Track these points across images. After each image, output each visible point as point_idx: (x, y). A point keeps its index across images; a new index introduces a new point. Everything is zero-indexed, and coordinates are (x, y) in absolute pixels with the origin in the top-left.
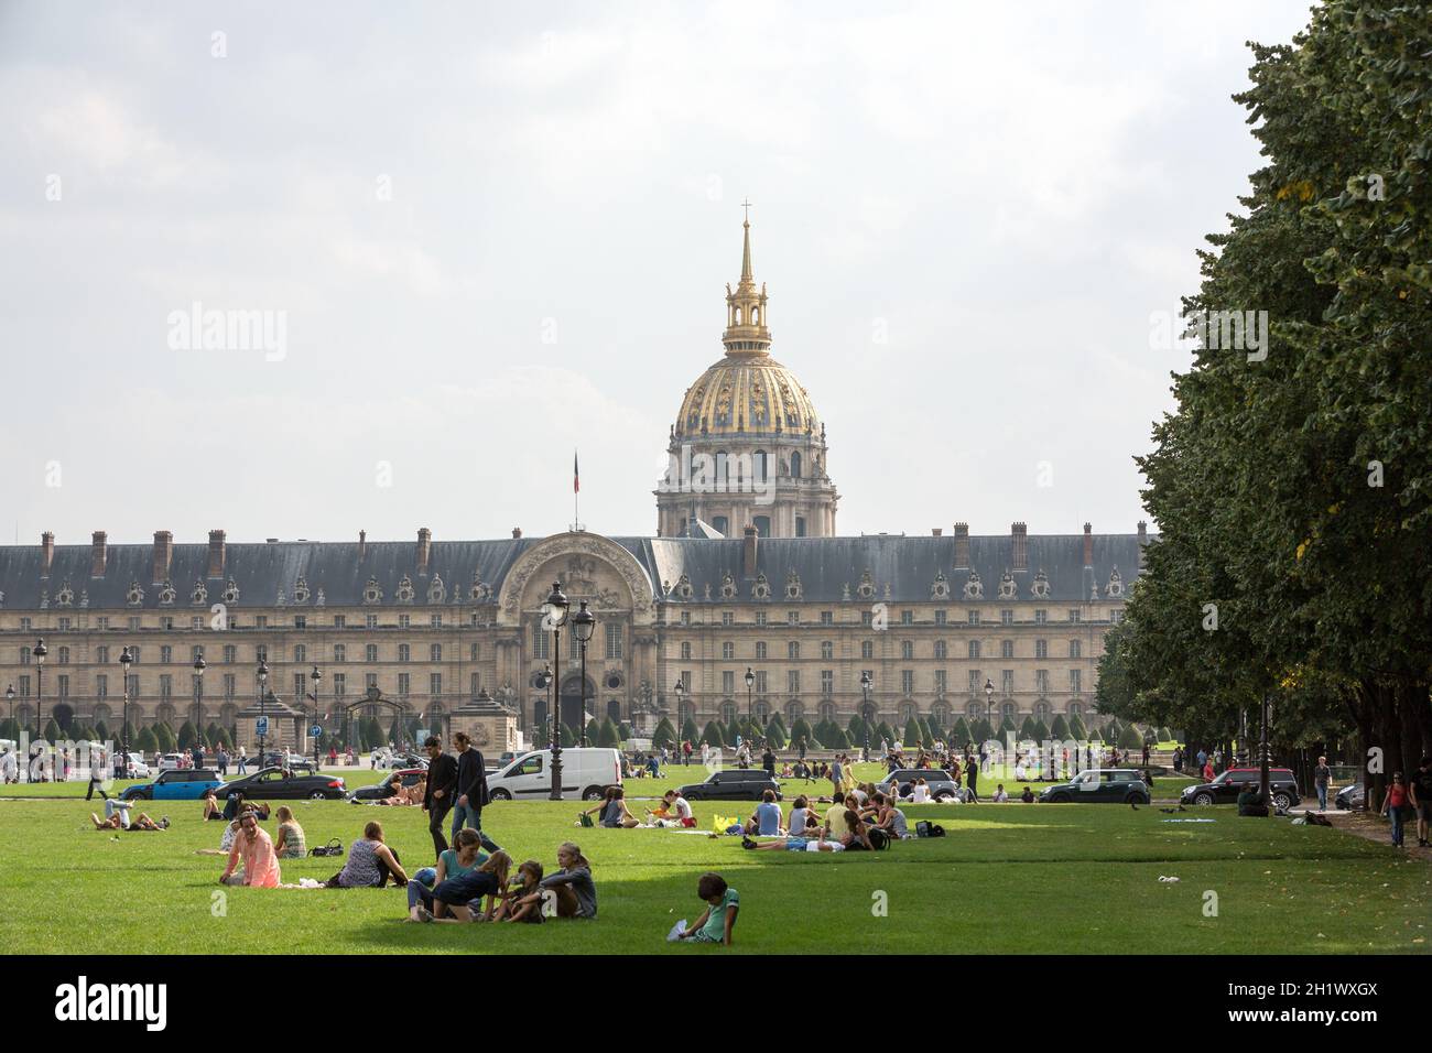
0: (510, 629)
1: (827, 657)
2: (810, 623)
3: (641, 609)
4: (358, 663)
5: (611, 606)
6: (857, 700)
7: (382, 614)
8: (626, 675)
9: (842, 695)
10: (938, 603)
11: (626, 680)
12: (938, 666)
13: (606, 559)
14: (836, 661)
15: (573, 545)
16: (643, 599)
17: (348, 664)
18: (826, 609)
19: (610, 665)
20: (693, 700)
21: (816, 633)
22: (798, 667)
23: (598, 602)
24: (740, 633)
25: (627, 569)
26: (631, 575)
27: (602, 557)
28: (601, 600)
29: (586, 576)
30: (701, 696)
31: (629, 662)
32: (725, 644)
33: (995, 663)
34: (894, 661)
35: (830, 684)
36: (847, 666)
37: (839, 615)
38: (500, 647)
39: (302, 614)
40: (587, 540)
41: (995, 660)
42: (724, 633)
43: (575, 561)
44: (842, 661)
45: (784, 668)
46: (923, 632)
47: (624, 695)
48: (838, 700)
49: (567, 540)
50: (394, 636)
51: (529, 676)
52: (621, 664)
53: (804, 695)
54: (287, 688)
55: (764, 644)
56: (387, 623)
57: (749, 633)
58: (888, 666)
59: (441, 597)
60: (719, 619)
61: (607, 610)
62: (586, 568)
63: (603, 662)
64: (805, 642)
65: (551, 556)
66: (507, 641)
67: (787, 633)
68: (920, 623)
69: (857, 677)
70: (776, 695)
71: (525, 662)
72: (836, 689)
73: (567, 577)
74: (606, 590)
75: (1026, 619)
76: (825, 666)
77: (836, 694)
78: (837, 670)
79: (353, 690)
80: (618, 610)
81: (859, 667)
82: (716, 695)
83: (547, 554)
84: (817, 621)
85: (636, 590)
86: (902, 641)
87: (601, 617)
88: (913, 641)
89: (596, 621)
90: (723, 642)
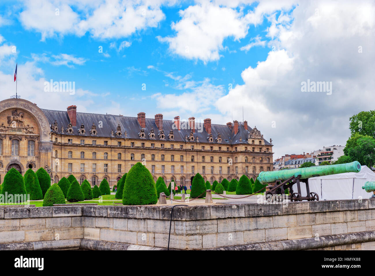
1: (106, 159)
2: (100, 145)
3: (45, 135)
5: (31, 132)
6: (116, 176)
8: (36, 163)
9: (112, 173)
10: (143, 140)
11: (37, 165)
13: (30, 111)
14: (109, 160)
15: (16, 104)
18: (106, 140)
19: (30, 159)
20: (58, 175)
21: (102, 149)
22: (96, 162)
23: (25, 130)
24: (75, 148)
25: (39, 117)
26: (41, 119)
27: (29, 111)
29: (19, 119)
30: (61, 173)
31: (38, 158)
33: (159, 163)
34: (129, 161)
35: (107, 169)
36: (113, 162)
37: (111, 143)
40: (22, 102)
41: (160, 161)
42: (68, 147)
44: (111, 160)
45: (91, 162)
46: (137, 150)
48: (110, 175)
49: (13, 102)
52: (35, 158)
53: (98, 173)
55: (83, 152)
57: (78, 148)
58: (127, 162)
60: (67, 142)
61: (29, 134)
62: (20, 115)
63: (26, 157)
64: (98, 152)
67: (92, 148)
68: (137, 147)
69: (116, 167)
70: (88, 173)
72: (109, 171)
74: (28, 125)
75: (168, 147)
76: (105, 162)
77: (110, 173)
78: (109, 164)
80: (33, 135)
81: (117, 163)
82: (65, 173)
83: (4, 107)
84: (103, 144)
85: (43, 126)
86: (131, 153)
87: (26, 137)
88: (134, 153)
89: (24, 139)
90: (68, 151)
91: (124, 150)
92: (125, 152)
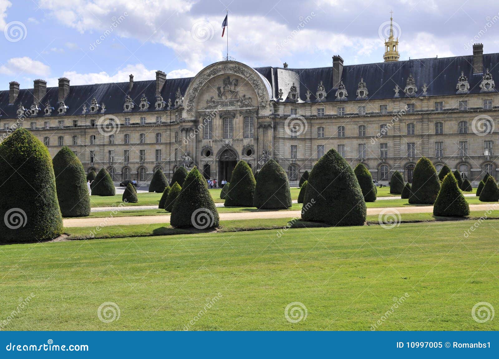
0: (189, 121)
2: (372, 113)
3: (263, 107)
4: (120, 145)
5: (247, 106)
6: (404, 163)
7: (132, 117)
8: (255, 148)
9: (395, 159)
11: (256, 151)
12: (461, 138)
13: (243, 76)
14: (390, 137)
15: (224, 69)
16: (264, 100)
17: (116, 145)
18: (383, 103)
19: (246, 142)
20: (298, 163)
21: (377, 119)
22: (365, 141)
23: (239, 103)
24: (329, 121)
25: (255, 82)
26: (257, 85)
27: (241, 75)
28: (241, 102)
29: (232, 88)
30: (303, 160)
31: (257, 139)
32: (319, 128)
34: (429, 136)
35: (386, 153)
36: (397, 140)
37: (392, 107)
38: (184, 132)
39: (94, 119)
40: (232, 65)
42: (318, 121)
43: (227, 80)
44: (394, 137)
45: (356, 142)
46: (450, 115)
47: (255, 160)
48: (391, 162)
49: (220, 66)
50: (138, 129)
51: (201, 150)
52: (253, 141)
53: (368, 159)
54: (87, 159)
55: (343, 128)
56: (134, 122)
57: (334, 121)
58: (426, 139)
59: (161, 107)
60: (315, 113)
61: (245, 108)
62: (233, 84)
63: (242, 140)
64: (369, 126)
65: (212, 76)
66: (187, 129)
67: (357, 120)
68: (448, 110)
69: (404, 147)
70: (351, 160)
71: (198, 141)
72: (390, 155)
73: (222, 90)
74: (244, 96)
76: (382, 141)
77: (391, 159)
78: (390, 143)
79: (118, 160)
80: (251, 108)
81: (405, 140)
82: (312, 160)
83: (209, 75)
84: (377, 111)
85: (260, 95)
86: (435, 122)
87: (241, 112)
88: (443, 122)
89: (238, 115)
90: (317, 127)
91: (420, 117)
92: (422, 120)
